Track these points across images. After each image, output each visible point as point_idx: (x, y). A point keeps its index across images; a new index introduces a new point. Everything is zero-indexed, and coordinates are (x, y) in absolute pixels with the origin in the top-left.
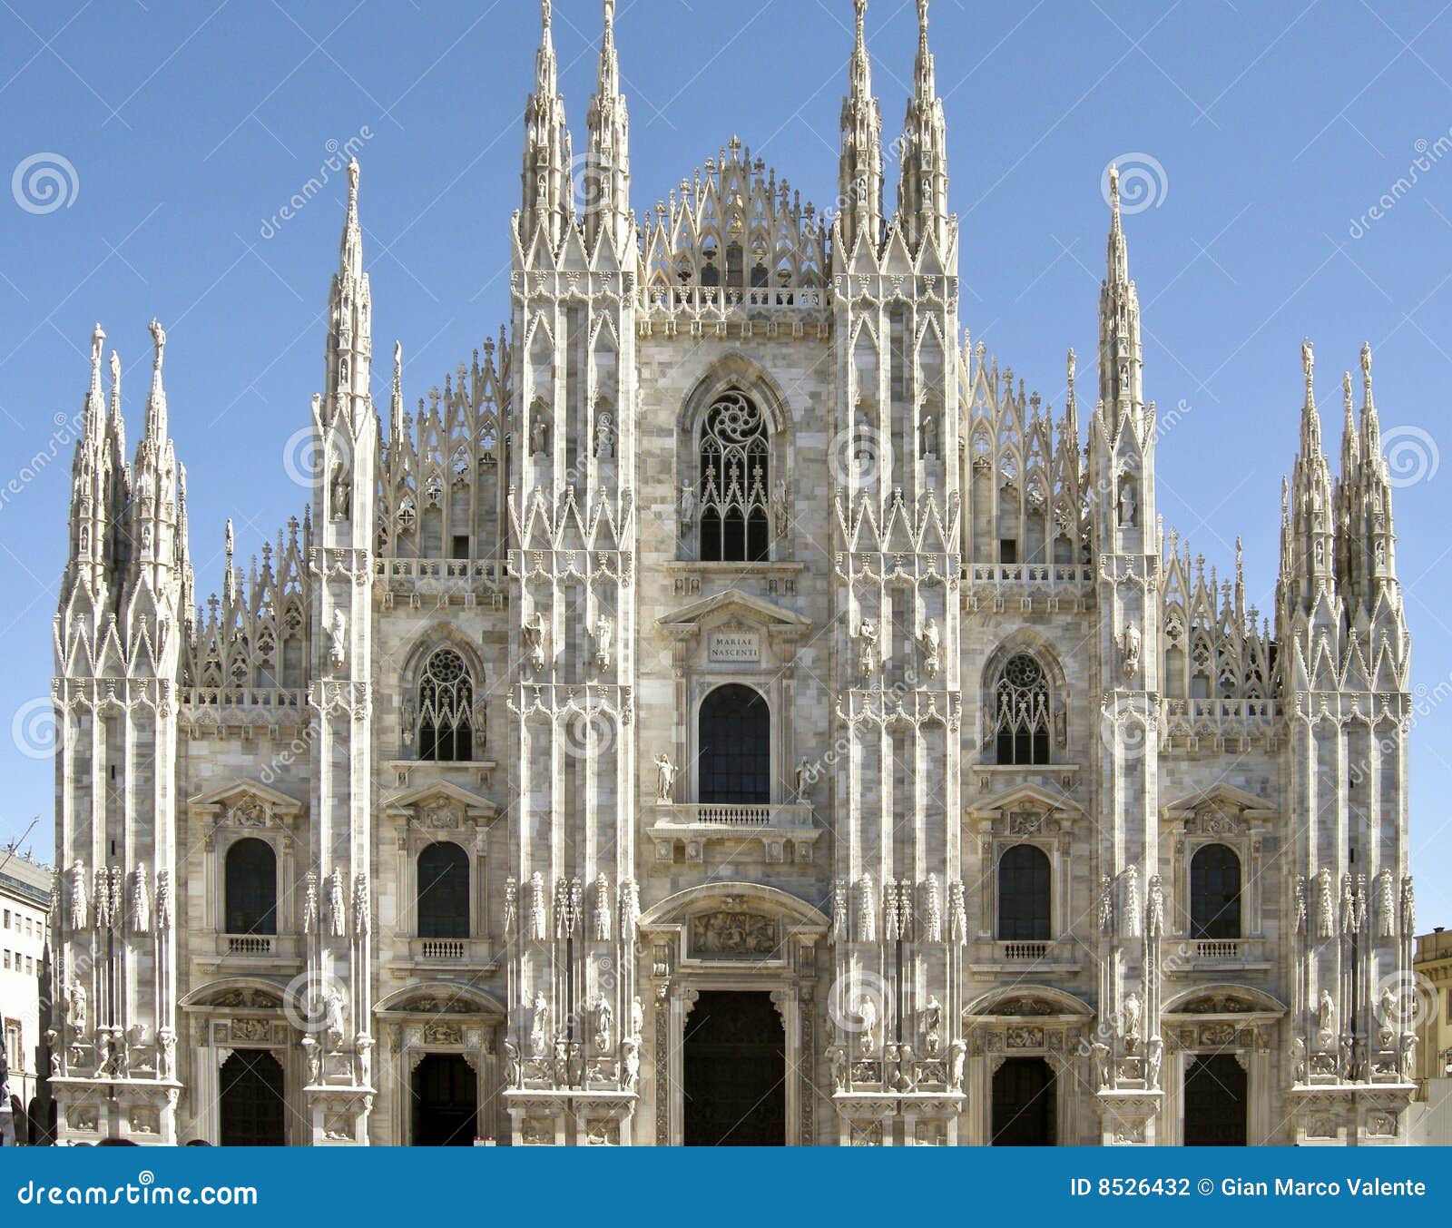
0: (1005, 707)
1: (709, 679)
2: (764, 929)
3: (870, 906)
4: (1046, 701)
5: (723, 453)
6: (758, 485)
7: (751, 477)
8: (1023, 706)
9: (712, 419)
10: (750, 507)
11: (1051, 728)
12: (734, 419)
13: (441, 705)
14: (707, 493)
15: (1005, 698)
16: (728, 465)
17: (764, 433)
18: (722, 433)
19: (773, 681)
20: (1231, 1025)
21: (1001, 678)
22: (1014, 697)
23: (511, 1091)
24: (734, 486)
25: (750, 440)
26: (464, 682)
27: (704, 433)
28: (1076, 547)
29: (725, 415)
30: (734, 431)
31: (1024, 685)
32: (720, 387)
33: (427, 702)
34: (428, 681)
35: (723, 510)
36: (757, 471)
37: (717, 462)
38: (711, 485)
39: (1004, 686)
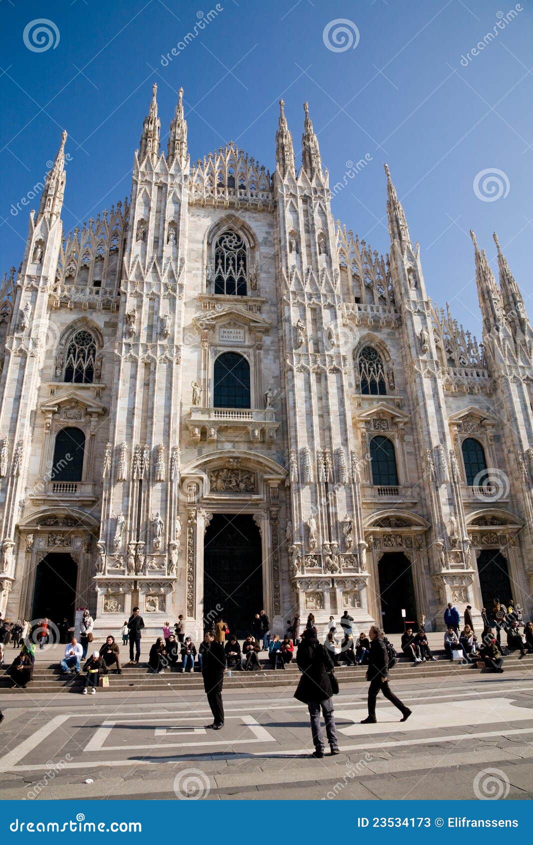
0: (363, 370)
1: (219, 348)
2: (249, 478)
3: (310, 463)
4: (382, 368)
5: (226, 255)
6: (242, 268)
7: (239, 265)
8: (372, 369)
9: (220, 241)
10: (238, 277)
11: (386, 380)
12: (231, 241)
13: (79, 357)
14: (218, 270)
15: (363, 365)
16: (228, 259)
17: (244, 248)
18: (225, 247)
19: (251, 351)
20: (495, 532)
21: (360, 356)
22: (367, 365)
23: (99, 576)
24: (231, 267)
25: (238, 250)
26: (92, 346)
27: (217, 246)
28: (388, 301)
29: (226, 240)
30: (231, 246)
31: (371, 360)
32: (224, 229)
33: (71, 355)
34: (73, 346)
35: (225, 277)
36: (242, 262)
37: (223, 258)
38: (220, 267)
39: (362, 360)
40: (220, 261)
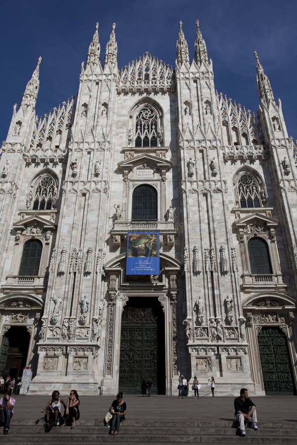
0: (241, 191)
1: (136, 183)
4: (256, 188)
5: (143, 123)
6: (154, 130)
7: (152, 129)
8: (248, 190)
9: (140, 114)
10: (151, 136)
11: (259, 197)
12: (147, 114)
13: (43, 194)
14: (138, 133)
15: (241, 188)
16: (144, 125)
17: (156, 117)
18: (143, 118)
19: (159, 183)
21: (239, 182)
22: (245, 188)
24: (146, 131)
25: (151, 119)
26: (52, 187)
27: (137, 118)
29: (143, 113)
30: (146, 117)
31: (248, 184)
32: (142, 106)
33: (38, 193)
34: (40, 187)
35: (142, 137)
36: (154, 127)
37: (141, 125)
38: (139, 131)
39: (240, 184)
40: (139, 127)
